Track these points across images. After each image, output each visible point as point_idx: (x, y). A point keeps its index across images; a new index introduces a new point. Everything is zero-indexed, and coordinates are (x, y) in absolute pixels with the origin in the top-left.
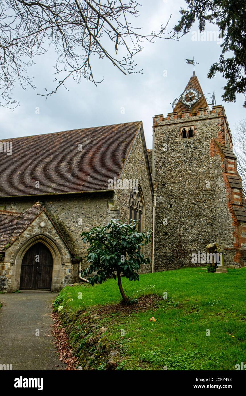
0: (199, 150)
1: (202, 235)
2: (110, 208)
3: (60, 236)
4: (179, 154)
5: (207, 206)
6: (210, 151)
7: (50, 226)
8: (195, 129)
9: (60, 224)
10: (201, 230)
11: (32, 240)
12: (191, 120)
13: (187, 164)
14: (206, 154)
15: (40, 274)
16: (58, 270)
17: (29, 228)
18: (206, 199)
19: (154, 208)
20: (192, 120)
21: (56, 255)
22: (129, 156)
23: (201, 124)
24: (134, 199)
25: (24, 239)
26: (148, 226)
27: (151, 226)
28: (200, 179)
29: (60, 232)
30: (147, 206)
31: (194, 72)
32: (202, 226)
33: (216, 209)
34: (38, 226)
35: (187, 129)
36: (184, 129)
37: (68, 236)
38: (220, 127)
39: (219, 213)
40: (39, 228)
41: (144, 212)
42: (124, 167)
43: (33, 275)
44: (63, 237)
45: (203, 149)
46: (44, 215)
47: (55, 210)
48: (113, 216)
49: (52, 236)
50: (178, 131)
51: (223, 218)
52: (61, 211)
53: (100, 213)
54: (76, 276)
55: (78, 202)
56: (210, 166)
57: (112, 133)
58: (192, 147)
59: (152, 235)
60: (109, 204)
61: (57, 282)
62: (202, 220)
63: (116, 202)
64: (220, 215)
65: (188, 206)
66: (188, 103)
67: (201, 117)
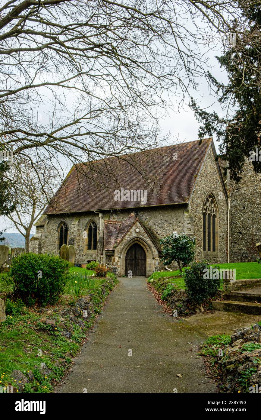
2: (185, 216)
3: (150, 239)
7: (143, 231)
9: (150, 229)
11: (131, 241)
15: (138, 265)
16: (150, 262)
17: (129, 233)
19: (228, 211)
21: (148, 252)
22: (201, 171)
24: (207, 206)
25: (126, 241)
26: (223, 227)
27: (226, 227)
29: (150, 235)
30: (221, 210)
34: (134, 232)
37: (156, 237)
40: (135, 233)
41: (218, 216)
42: (196, 182)
43: (133, 266)
44: (153, 238)
46: (138, 223)
47: (146, 218)
48: (188, 222)
49: (145, 239)
52: (150, 219)
53: (178, 220)
54: (163, 267)
55: (162, 212)
57: (187, 151)
59: (228, 234)
60: (185, 213)
61: (149, 271)
63: (190, 211)
65: (260, 209)
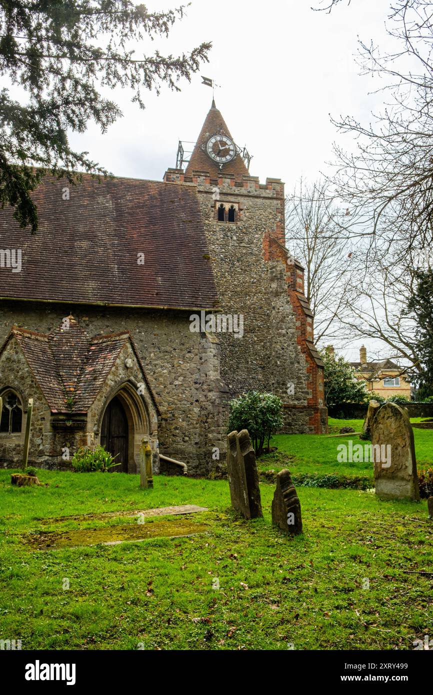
0: (245, 245)
1: (250, 385)
2: (211, 340)
4: (213, 247)
5: (258, 338)
6: (263, 251)
7: (136, 365)
8: (240, 210)
10: (248, 375)
11: (116, 391)
12: (233, 192)
13: (225, 266)
14: (256, 255)
17: (113, 368)
18: (256, 326)
20: (235, 193)
21: (139, 417)
23: (251, 203)
28: (246, 294)
31: (213, 101)
32: (249, 370)
33: (271, 345)
34: (123, 366)
35: (227, 206)
36: (222, 205)
38: (278, 214)
39: (277, 352)
40: (124, 369)
45: (252, 245)
46: (128, 345)
50: (212, 207)
51: (286, 360)
53: (187, 345)
55: (144, 323)
56: (263, 275)
58: (235, 238)
62: (249, 360)
64: (280, 354)
65: (227, 337)
66: (218, 159)
67: (249, 192)
